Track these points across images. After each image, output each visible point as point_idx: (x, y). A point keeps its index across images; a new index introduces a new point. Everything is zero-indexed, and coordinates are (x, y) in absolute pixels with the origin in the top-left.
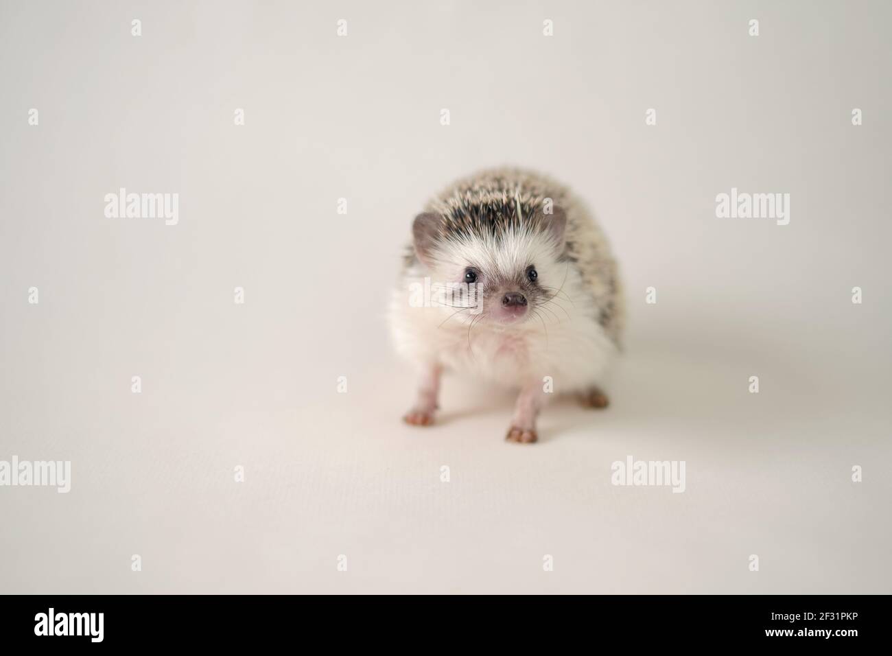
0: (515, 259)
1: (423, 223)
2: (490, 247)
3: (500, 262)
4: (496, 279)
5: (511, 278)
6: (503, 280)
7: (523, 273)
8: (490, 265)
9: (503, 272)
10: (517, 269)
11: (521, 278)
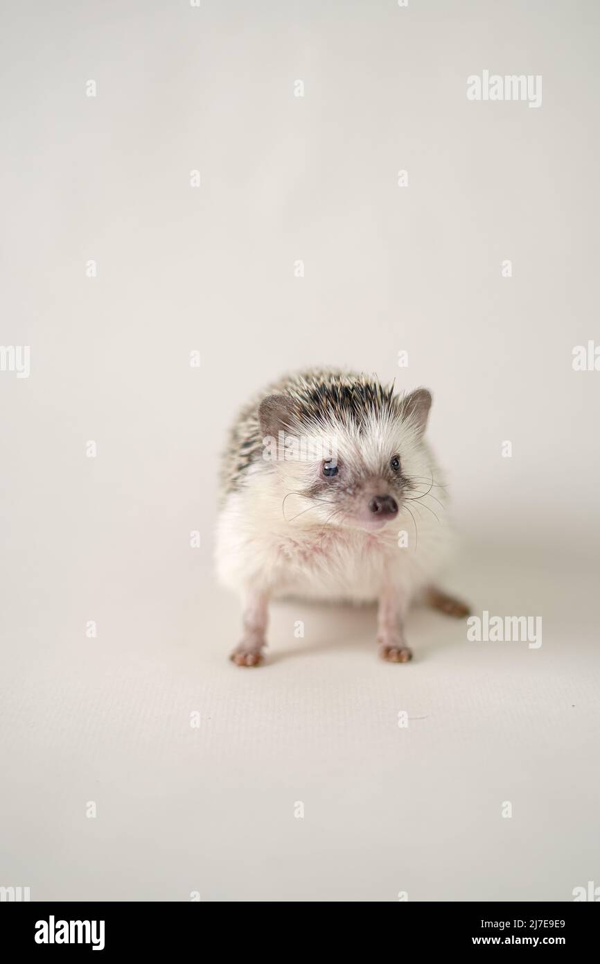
0: (380, 448)
1: (271, 407)
2: (353, 434)
3: (364, 452)
4: (362, 474)
5: (377, 473)
6: (370, 475)
7: (388, 464)
8: (355, 457)
9: (368, 466)
10: (383, 460)
11: (388, 470)
